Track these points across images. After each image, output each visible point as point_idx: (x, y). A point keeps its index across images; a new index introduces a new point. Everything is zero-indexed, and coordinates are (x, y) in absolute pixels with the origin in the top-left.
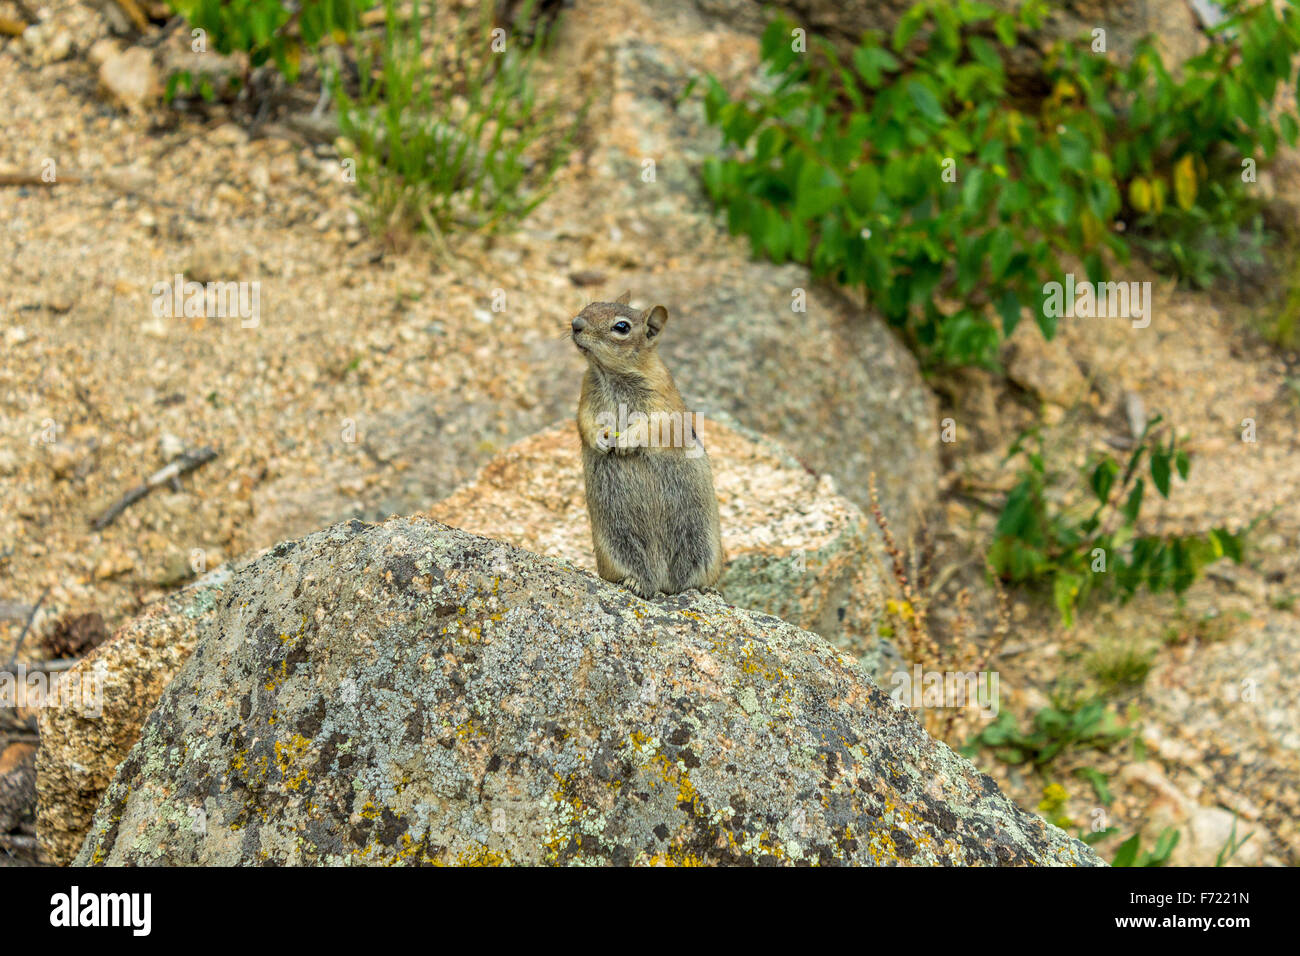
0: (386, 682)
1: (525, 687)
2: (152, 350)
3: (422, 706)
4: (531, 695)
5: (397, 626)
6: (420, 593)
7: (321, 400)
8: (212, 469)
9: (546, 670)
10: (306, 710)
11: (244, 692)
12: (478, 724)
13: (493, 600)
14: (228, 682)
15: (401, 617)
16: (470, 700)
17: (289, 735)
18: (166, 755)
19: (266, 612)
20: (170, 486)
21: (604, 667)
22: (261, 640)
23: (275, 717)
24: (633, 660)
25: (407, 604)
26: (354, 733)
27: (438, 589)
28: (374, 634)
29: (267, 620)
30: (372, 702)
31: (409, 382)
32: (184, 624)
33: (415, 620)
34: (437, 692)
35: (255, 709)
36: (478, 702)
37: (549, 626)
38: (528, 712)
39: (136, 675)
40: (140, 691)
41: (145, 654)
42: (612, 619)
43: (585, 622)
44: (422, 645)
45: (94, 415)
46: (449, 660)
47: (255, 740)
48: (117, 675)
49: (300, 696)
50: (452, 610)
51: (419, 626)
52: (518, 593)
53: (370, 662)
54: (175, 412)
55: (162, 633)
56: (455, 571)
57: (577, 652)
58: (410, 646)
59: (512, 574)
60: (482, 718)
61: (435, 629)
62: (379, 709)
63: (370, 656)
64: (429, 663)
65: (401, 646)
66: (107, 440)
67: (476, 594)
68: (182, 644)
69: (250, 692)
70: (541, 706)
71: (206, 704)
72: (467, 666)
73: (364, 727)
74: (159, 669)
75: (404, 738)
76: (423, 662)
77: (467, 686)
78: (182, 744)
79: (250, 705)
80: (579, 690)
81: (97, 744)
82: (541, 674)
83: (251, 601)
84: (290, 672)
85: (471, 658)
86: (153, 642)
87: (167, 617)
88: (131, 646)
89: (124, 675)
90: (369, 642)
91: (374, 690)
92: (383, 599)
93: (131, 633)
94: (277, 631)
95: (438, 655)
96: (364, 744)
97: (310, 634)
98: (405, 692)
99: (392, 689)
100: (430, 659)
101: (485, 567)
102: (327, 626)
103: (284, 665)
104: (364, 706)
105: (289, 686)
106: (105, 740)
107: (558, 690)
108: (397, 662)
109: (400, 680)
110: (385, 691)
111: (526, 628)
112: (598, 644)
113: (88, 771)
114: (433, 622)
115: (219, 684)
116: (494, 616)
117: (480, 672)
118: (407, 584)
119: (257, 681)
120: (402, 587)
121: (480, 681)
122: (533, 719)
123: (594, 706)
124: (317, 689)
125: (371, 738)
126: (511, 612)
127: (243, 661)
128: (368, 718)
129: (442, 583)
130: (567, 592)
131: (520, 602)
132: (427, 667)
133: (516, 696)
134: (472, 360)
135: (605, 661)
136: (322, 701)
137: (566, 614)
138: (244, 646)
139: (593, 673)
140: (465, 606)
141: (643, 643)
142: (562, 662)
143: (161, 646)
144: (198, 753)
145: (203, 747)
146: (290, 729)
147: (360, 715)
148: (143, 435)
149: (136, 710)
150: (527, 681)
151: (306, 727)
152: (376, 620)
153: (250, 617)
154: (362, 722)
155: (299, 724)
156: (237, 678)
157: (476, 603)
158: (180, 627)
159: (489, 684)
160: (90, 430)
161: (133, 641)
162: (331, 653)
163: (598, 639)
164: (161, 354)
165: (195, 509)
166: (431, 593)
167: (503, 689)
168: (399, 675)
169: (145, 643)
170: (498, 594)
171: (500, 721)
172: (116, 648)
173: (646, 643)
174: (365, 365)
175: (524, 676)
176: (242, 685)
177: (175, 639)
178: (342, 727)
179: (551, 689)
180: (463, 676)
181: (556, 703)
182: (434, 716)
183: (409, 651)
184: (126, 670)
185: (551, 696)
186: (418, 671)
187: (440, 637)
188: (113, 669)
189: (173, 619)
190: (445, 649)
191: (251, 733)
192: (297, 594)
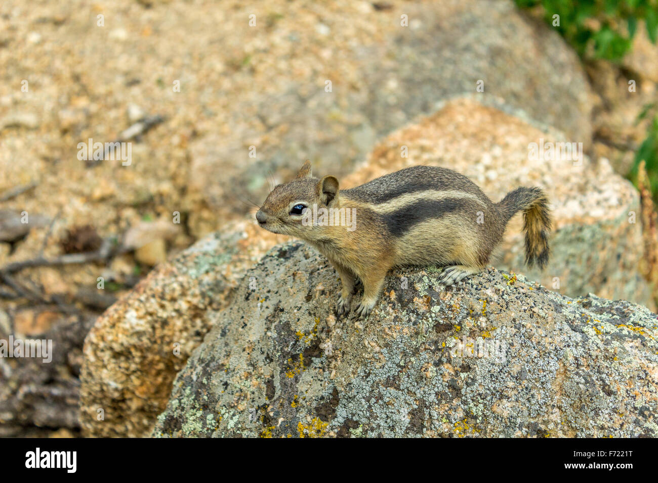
0: (392, 382)
1: (511, 393)
2: (118, 49)
3: (423, 404)
4: (517, 401)
5: (402, 337)
6: (421, 311)
7: (226, 84)
8: (161, 129)
9: (529, 380)
10: (322, 398)
11: (267, 376)
12: (472, 422)
13: (483, 319)
14: (253, 365)
15: (406, 330)
16: (465, 403)
17: (309, 418)
18: (203, 419)
19: (282, 310)
20: (136, 139)
21: (576, 378)
22: (279, 334)
23: (296, 401)
24: (599, 372)
25: (410, 320)
26: (364, 420)
27: (436, 309)
28: (381, 342)
29: (284, 317)
30: (381, 397)
31: (280, 73)
32: (189, 283)
33: (417, 333)
34: (437, 394)
35: (278, 392)
36: (472, 405)
37: (529, 343)
38: (515, 414)
39: (156, 321)
40: (159, 333)
41: (163, 307)
42: (578, 337)
43: (558, 339)
44: (425, 355)
45: (84, 91)
46: (447, 369)
47: (281, 420)
48: (142, 322)
49: (316, 386)
50: (449, 327)
51: (421, 340)
52: (503, 314)
53: (378, 365)
54: (136, 91)
55: (174, 290)
56: (449, 294)
57: (554, 365)
58: (414, 355)
59: (496, 297)
60: (476, 418)
61: (436, 343)
62: (387, 404)
63: (379, 360)
64: (431, 371)
65: (405, 354)
66: (94, 108)
67: (468, 314)
68: (189, 298)
69: (273, 376)
70: (525, 409)
71: (235, 381)
72: (463, 375)
73: (373, 416)
74: (172, 317)
75: (408, 428)
76: (426, 370)
77: (463, 391)
78: (216, 413)
79: (274, 388)
80: (557, 397)
81: (127, 369)
82: (525, 383)
83: (267, 298)
84: (308, 364)
85: (466, 368)
86: (168, 297)
87: (176, 276)
88: (153, 300)
89: (149, 322)
90: (377, 349)
91: (382, 388)
92: (388, 314)
93: (151, 289)
94: (293, 328)
95: (438, 364)
96: (372, 430)
97: (324, 336)
98: (409, 392)
99: (398, 388)
100: (432, 368)
101: (473, 291)
102: (338, 330)
103: (302, 358)
104: (373, 400)
105: (307, 376)
106: (133, 367)
107: (539, 396)
108: (402, 367)
109: (405, 382)
110: (392, 390)
111: (512, 345)
112: (571, 359)
113: (120, 387)
114: (433, 336)
115: (245, 367)
116: (484, 334)
117: (474, 380)
118: (408, 302)
119: (279, 369)
120: (404, 306)
121: (474, 388)
122: (519, 421)
123: (570, 411)
124: (331, 381)
125: (379, 426)
126: (498, 331)
127: (265, 349)
128: (377, 410)
129: (438, 304)
130: (542, 314)
131: (505, 322)
132: (430, 374)
133: (505, 401)
134: (319, 58)
135: (577, 374)
136: (336, 392)
137: (542, 332)
138: (265, 337)
139: (568, 383)
140: (460, 324)
141: (606, 357)
142: (542, 374)
143: (173, 300)
144: (231, 424)
145: (236, 419)
146: (309, 413)
147: (370, 407)
148: (116, 105)
149: (156, 346)
150: (513, 389)
151: (323, 412)
152: (383, 331)
153: (268, 312)
154: (372, 413)
155: (317, 409)
156: (261, 364)
157: (469, 323)
158: (186, 285)
159: (482, 390)
160: (82, 102)
161: (153, 296)
162: (343, 353)
163: (571, 353)
164: (124, 52)
165: (152, 155)
166: (430, 312)
167: (493, 394)
168: (404, 377)
169: (162, 297)
170: (486, 315)
171: (491, 420)
172: (141, 301)
173: (610, 358)
174: (253, 61)
175: (511, 384)
176: (266, 370)
177: (183, 294)
178: (353, 415)
179: (533, 396)
180: (460, 383)
181: (537, 407)
182: (435, 414)
183: (413, 359)
184: (149, 318)
185: (533, 402)
186: (422, 377)
187: (440, 350)
188: (140, 318)
189: (181, 279)
190: (444, 359)
191: (277, 414)
192: (309, 298)
